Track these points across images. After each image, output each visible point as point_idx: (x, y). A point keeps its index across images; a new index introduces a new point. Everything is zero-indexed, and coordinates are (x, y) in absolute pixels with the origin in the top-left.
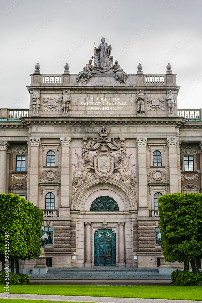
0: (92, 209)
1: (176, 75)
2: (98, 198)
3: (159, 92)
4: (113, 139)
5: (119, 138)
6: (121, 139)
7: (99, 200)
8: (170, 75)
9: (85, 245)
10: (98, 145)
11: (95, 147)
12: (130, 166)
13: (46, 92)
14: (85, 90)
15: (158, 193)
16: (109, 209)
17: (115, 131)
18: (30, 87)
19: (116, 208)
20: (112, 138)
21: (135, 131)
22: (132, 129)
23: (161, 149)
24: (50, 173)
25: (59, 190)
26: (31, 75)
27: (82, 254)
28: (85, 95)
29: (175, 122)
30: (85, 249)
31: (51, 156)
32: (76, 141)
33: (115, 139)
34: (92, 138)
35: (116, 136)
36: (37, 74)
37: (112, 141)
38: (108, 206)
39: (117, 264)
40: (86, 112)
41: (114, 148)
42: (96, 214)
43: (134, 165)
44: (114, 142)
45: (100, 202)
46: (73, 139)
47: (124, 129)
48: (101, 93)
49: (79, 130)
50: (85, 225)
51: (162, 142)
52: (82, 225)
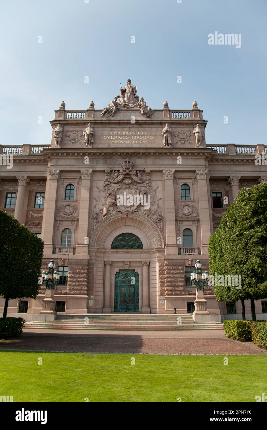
0: (114, 246)
1: (202, 111)
2: (120, 235)
3: (186, 126)
4: (138, 172)
5: (144, 171)
6: (146, 171)
7: (121, 237)
8: (197, 111)
9: (104, 288)
10: (121, 177)
11: (117, 180)
12: (156, 199)
13: (69, 127)
14: (109, 124)
15: (187, 229)
16: (132, 247)
17: (141, 163)
18: (53, 121)
19: (140, 246)
20: (136, 171)
21: (161, 163)
22: (158, 161)
23: (190, 183)
24: (67, 207)
25: (77, 226)
26: (55, 111)
27: (101, 298)
28: (109, 129)
29: (204, 154)
30: (104, 292)
31: (70, 189)
32: (98, 174)
33: (140, 171)
34: (115, 171)
35: (141, 168)
36: (62, 110)
37: (137, 173)
38: (130, 243)
39: (140, 309)
40: (110, 145)
41: (138, 181)
42: (117, 253)
43: (161, 199)
44: (139, 175)
45: (122, 240)
46: (94, 171)
47: (150, 161)
48: (126, 127)
49: (101, 161)
50: (105, 265)
51: (191, 175)
52: (101, 265)
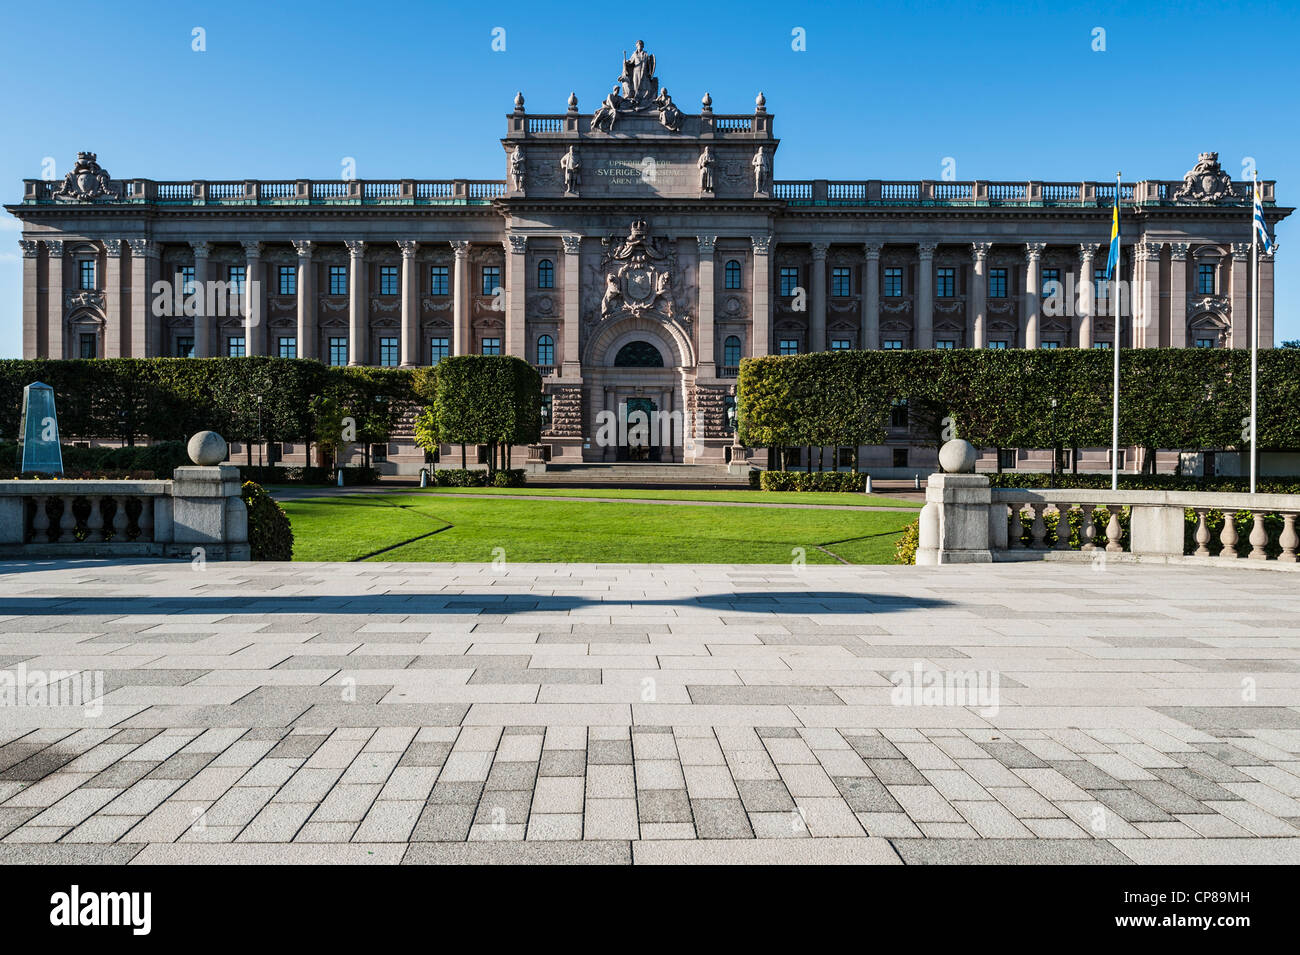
0: (618, 363)
1: (773, 116)
2: (627, 345)
3: (740, 150)
4: (656, 240)
5: (666, 238)
6: (670, 241)
7: (629, 349)
8: (765, 118)
10: (629, 250)
11: (623, 254)
12: (685, 287)
13: (535, 149)
14: (607, 145)
15: (733, 337)
16: (646, 364)
17: (662, 224)
18: (506, 140)
19: (660, 363)
20: (654, 238)
21: (695, 224)
22: (689, 221)
23: (740, 258)
24: (544, 301)
25: (561, 331)
26: (508, 116)
28: (607, 156)
29: (767, 207)
31: (546, 269)
32: (590, 242)
33: (660, 238)
34: (618, 238)
35: (661, 233)
36: (520, 117)
37: (654, 242)
38: (644, 358)
40: (607, 187)
41: (657, 256)
42: (625, 373)
43: (692, 286)
44: (658, 245)
45: (630, 352)
46: (584, 239)
47: (676, 221)
48: (635, 152)
49: (596, 222)
50: (606, 392)
51: (744, 243)
52: (600, 392)
